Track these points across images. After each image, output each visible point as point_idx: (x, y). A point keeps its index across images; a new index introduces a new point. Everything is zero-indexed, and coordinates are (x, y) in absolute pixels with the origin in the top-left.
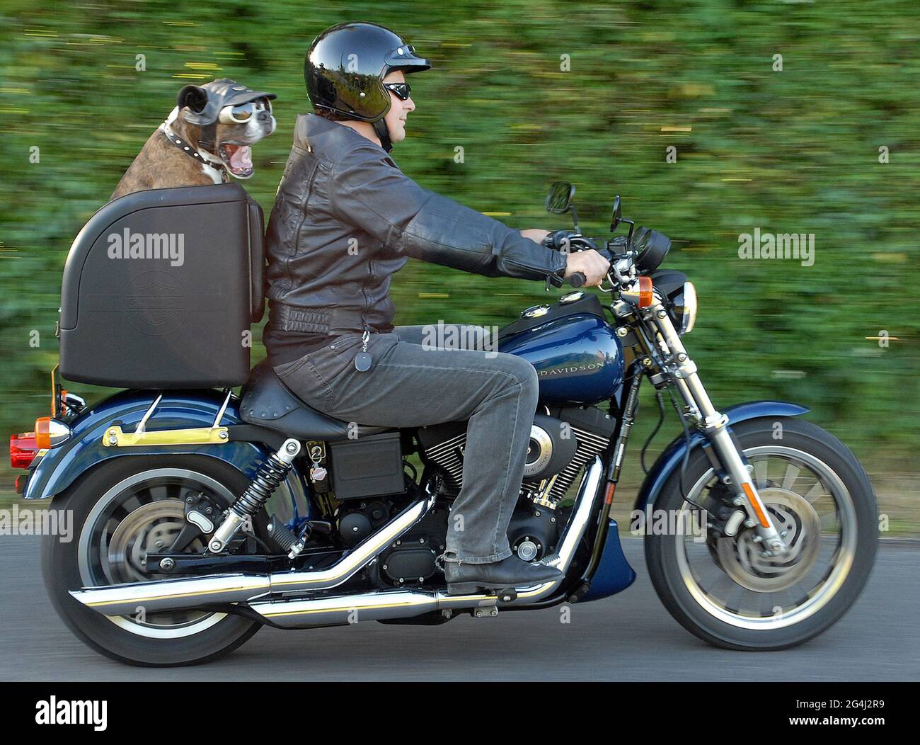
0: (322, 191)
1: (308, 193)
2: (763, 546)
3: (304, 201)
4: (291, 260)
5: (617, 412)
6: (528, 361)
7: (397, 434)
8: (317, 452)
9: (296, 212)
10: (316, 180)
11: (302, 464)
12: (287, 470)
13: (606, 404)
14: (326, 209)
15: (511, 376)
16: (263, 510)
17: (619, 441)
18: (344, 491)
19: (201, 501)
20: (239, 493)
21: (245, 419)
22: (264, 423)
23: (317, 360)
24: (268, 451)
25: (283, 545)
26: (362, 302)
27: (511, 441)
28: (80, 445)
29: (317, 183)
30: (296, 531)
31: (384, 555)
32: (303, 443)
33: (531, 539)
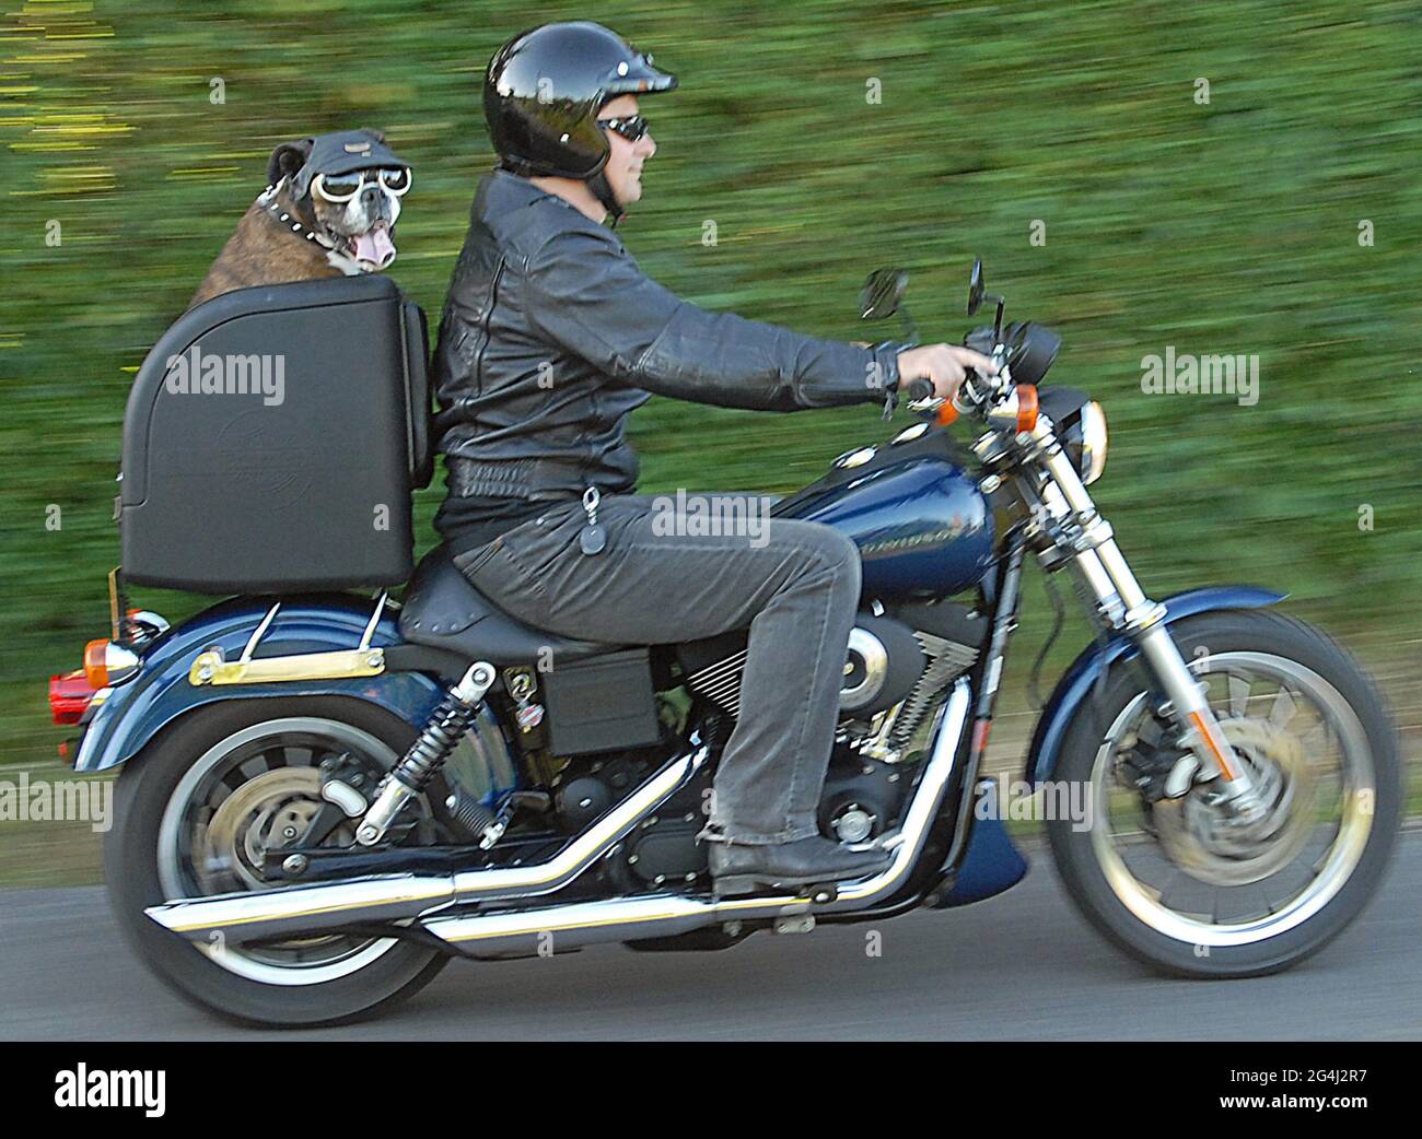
0: (511, 300)
1: (491, 303)
2: (1227, 810)
3: (485, 316)
4: (470, 402)
5: (989, 609)
6: (844, 533)
7: (645, 652)
8: (522, 684)
9: (473, 332)
10: (504, 283)
11: (499, 702)
12: (475, 713)
13: (971, 596)
14: (519, 327)
15: (817, 555)
16: (440, 775)
17: (994, 653)
18: (567, 743)
19: (345, 765)
20: (402, 751)
21: (408, 636)
22: (436, 640)
23: (517, 542)
24: (445, 684)
25: (473, 827)
26: (582, 452)
27: (816, 654)
28: (155, 686)
29: (504, 288)
30: (493, 807)
31: (630, 839)
32: (499, 670)
33: (860, 808)
